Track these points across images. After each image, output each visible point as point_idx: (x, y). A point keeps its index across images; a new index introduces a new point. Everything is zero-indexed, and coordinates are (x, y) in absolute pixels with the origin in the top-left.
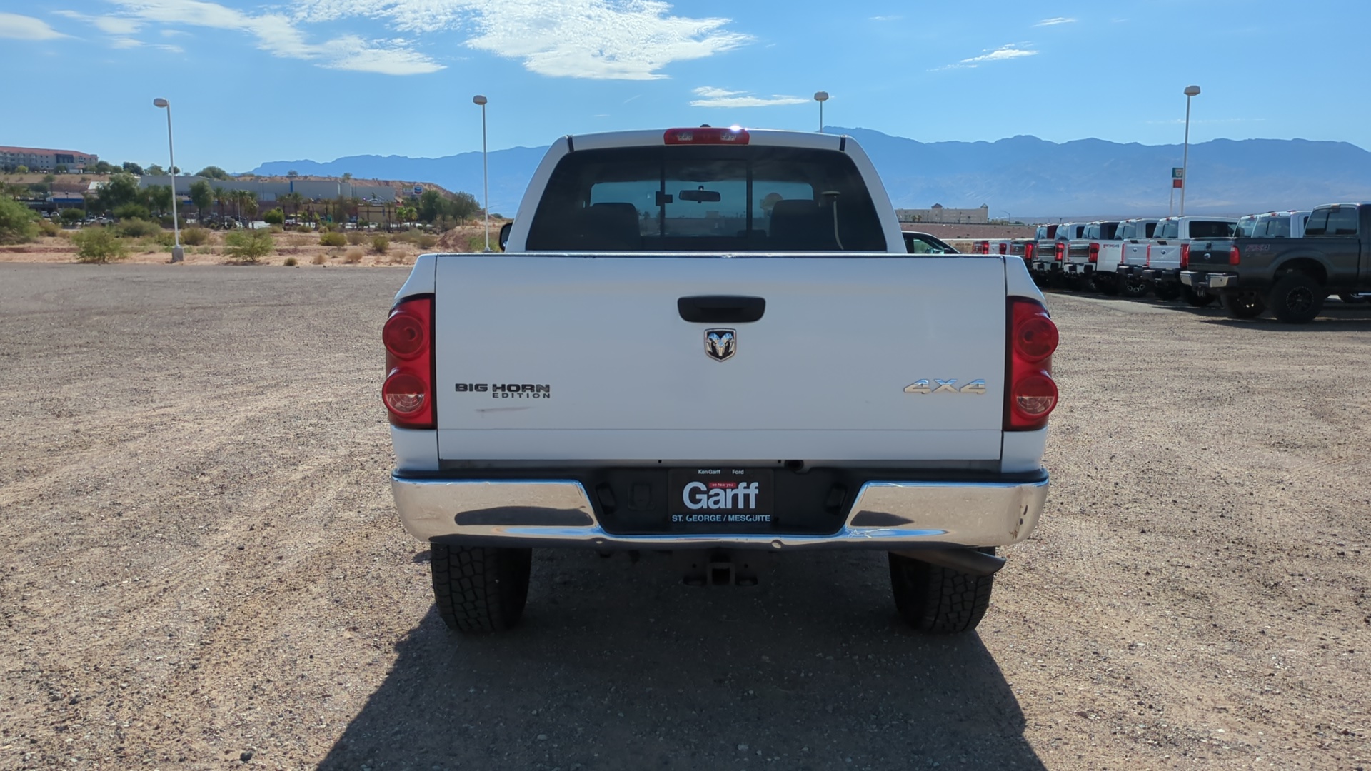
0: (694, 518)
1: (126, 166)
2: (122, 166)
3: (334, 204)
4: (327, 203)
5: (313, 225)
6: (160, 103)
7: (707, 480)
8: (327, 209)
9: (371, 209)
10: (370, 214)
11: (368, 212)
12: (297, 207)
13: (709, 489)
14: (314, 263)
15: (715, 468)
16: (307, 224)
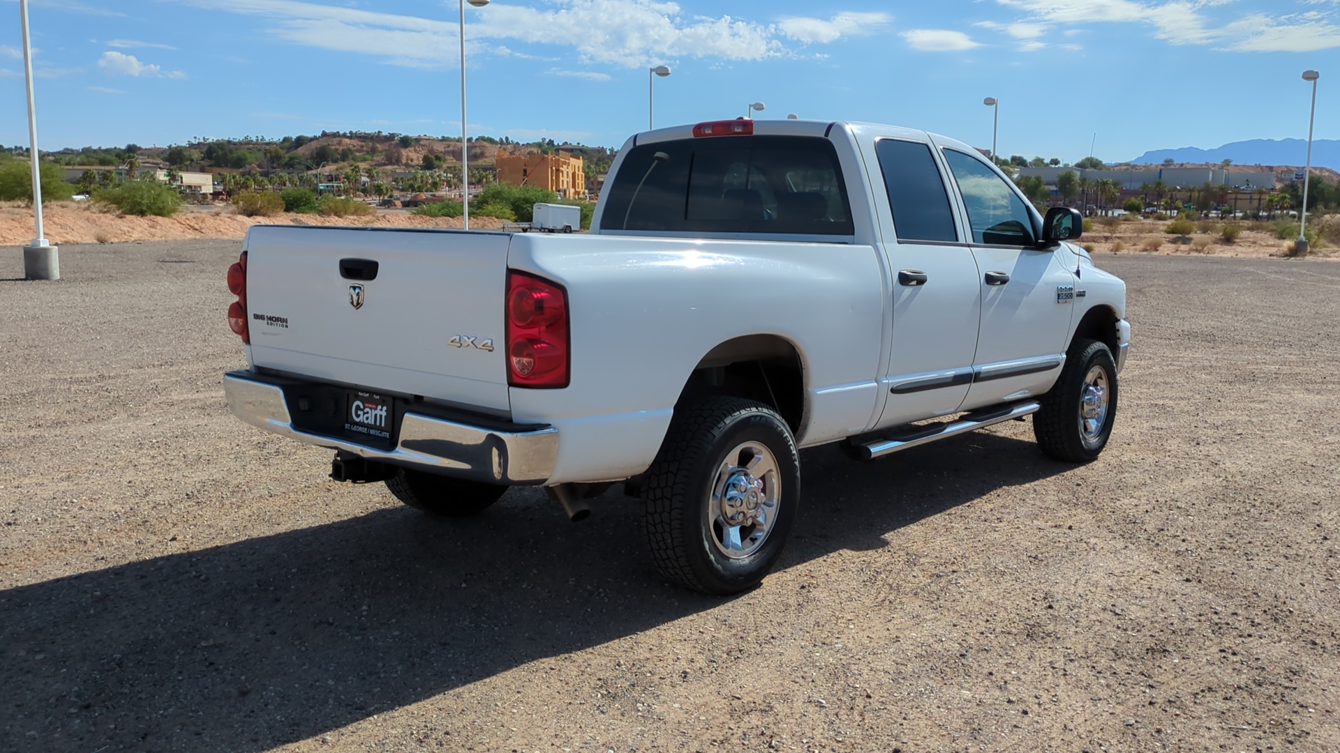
0: (355, 428)
1: (1014, 159)
2: (1009, 160)
3: (1199, 191)
4: (1191, 190)
5: (1175, 212)
6: (989, 102)
7: (363, 400)
8: (1190, 197)
9: (1239, 196)
10: (1238, 201)
11: (1236, 199)
12: (1160, 195)
13: (365, 407)
14: (1112, 250)
15: (366, 393)
16: (1168, 212)
